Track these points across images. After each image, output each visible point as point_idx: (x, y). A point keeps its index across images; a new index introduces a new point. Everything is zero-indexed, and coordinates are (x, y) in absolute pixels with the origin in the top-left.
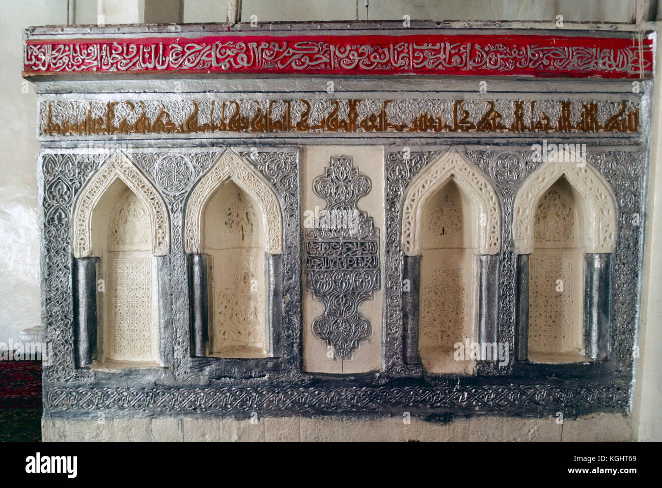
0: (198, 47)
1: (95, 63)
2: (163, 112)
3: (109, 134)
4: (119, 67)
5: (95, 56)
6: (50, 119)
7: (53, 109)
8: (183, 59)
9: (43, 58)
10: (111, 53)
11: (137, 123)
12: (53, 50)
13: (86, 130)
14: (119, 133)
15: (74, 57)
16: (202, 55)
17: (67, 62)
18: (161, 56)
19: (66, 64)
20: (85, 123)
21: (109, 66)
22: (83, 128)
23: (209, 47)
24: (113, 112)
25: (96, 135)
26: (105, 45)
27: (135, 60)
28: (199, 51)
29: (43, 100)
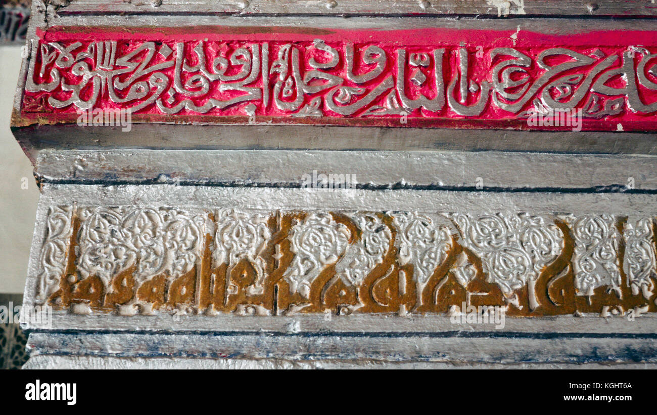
0: (577, 59)
1: (252, 93)
2: (457, 250)
3: (274, 314)
4: (329, 107)
5: (253, 76)
6: (74, 258)
7: (86, 230)
8: (533, 90)
9: (87, 75)
10: (303, 68)
11: (371, 280)
12: (119, 55)
13: (193, 300)
14: (309, 310)
15: (183, 78)
16: (594, 80)
17: (160, 88)
18: (463, 80)
19: (157, 93)
20: (192, 277)
21: (298, 102)
22: (184, 290)
23: (611, 59)
24: (287, 245)
25: (230, 315)
26: (287, 47)
27: (381, 87)
28: (584, 69)
29: (59, 202)
